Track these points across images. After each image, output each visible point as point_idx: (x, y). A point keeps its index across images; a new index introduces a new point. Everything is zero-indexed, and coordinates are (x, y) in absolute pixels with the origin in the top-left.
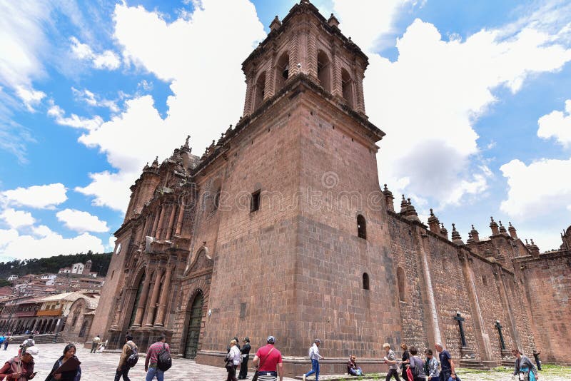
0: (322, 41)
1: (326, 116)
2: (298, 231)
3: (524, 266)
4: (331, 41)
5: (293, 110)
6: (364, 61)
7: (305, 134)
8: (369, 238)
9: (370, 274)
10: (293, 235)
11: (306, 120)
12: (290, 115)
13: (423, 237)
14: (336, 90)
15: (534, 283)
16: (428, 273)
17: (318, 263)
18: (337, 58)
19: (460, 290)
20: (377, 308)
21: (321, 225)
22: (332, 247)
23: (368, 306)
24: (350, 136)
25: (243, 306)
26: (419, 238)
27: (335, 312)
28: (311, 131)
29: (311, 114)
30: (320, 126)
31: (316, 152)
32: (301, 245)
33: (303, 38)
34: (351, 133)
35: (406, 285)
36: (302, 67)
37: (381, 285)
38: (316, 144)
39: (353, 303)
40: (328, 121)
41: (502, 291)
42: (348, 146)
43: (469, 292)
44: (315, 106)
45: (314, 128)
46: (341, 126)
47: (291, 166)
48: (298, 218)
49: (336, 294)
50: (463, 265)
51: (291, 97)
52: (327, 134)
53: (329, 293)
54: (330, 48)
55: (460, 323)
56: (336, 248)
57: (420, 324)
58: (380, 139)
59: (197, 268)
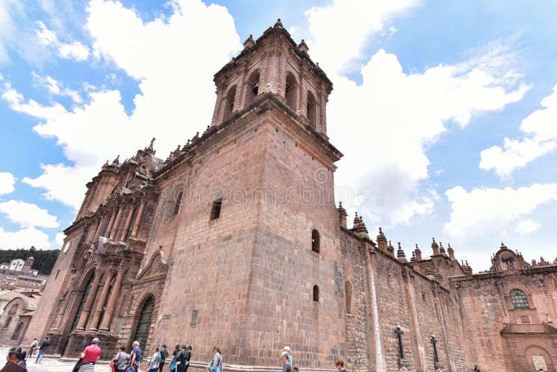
0: (292, 64)
1: (289, 134)
2: (255, 242)
3: (459, 285)
4: (301, 65)
5: (259, 126)
6: (329, 86)
7: (269, 150)
8: (321, 252)
9: (320, 287)
10: (250, 246)
11: (271, 136)
12: (256, 130)
13: (371, 253)
14: (301, 111)
15: (466, 300)
16: (373, 288)
17: (272, 274)
18: (304, 81)
19: (402, 304)
20: (324, 319)
21: (278, 238)
22: (287, 259)
23: (317, 318)
24: (310, 154)
25: (195, 313)
26: (368, 255)
27: (285, 322)
28: (276, 147)
29: (277, 131)
30: (284, 143)
31: (279, 167)
32: (258, 256)
33: (275, 60)
34: (312, 152)
35: (353, 299)
36: (271, 86)
37: (330, 297)
38: (279, 160)
39: (302, 314)
40: (292, 139)
41: (439, 307)
42: (308, 164)
43: (410, 307)
44: (281, 124)
45: (278, 145)
46: (303, 145)
47: (253, 179)
48: (257, 229)
49: (287, 305)
50: (406, 282)
51: (260, 113)
52: (290, 151)
53: (280, 303)
54: (299, 71)
55: (399, 338)
56: (290, 260)
57: (364, 336)
58: (339, 159)
59: (150, 273)
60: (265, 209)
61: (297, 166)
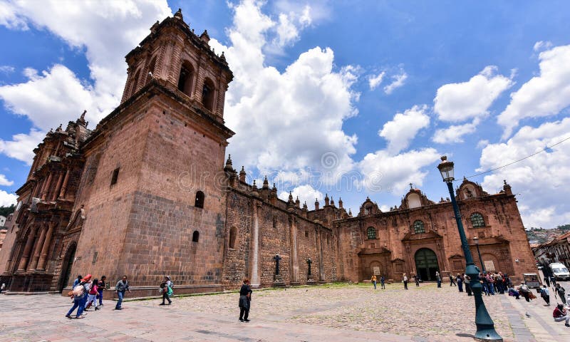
0: (190, 53)
1: (179, 116)
2: (134, 202)
3: (338, 226)
4: (199, 54)
5: (148, 108)
6: (230, 77)
7: (154, 130)
8: (205, 207)
9: (200, 232)
10: (130, 204)
11: (157, 117)
12: (146, 112)
13: (258, 207)
14: (196, 95)
15: (342, 236)
16: (256, 231)
17: (150, 224)
18: (201, 69)
19: (284, 240)
20: (202, 253)
21: (158, 198)
22: (167, 214)
23: (195, 253)
24: (200, 132)
25: (96, 254)
26: (255, 207)
27: (161, 257)
28: (161, 127)
29: (164, 113)
30: (172, 123)
31: (164, 143)
32: (136, 212)
33: (169, 49)
34: (203, 131)
35: (237, 238)
36: (166, 74)
37: (210, 239)
38: (164, 138)
39: (180, 251)
40: (180, 120)
41: (319, 240)
42: (198, 140)
43: (291, 242)
44: (168, 108)
45: (164, 125)
46: (193, 124)
47: (139, 152)
48: (136, 192)
49: (164, 245)
50: (291, 225)
51: (150, 97)
52: (178, 130)
53: (158, 244)
54: (195, 58)
55: (277, 262)
56: (170, 215)
57: (244, 262)
58: (230, 137)
59: (75, 226)
60: (145, 177)
61: (185, 142)
